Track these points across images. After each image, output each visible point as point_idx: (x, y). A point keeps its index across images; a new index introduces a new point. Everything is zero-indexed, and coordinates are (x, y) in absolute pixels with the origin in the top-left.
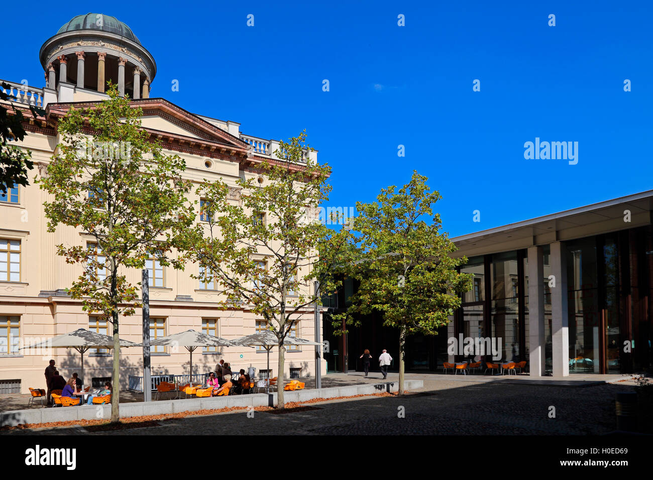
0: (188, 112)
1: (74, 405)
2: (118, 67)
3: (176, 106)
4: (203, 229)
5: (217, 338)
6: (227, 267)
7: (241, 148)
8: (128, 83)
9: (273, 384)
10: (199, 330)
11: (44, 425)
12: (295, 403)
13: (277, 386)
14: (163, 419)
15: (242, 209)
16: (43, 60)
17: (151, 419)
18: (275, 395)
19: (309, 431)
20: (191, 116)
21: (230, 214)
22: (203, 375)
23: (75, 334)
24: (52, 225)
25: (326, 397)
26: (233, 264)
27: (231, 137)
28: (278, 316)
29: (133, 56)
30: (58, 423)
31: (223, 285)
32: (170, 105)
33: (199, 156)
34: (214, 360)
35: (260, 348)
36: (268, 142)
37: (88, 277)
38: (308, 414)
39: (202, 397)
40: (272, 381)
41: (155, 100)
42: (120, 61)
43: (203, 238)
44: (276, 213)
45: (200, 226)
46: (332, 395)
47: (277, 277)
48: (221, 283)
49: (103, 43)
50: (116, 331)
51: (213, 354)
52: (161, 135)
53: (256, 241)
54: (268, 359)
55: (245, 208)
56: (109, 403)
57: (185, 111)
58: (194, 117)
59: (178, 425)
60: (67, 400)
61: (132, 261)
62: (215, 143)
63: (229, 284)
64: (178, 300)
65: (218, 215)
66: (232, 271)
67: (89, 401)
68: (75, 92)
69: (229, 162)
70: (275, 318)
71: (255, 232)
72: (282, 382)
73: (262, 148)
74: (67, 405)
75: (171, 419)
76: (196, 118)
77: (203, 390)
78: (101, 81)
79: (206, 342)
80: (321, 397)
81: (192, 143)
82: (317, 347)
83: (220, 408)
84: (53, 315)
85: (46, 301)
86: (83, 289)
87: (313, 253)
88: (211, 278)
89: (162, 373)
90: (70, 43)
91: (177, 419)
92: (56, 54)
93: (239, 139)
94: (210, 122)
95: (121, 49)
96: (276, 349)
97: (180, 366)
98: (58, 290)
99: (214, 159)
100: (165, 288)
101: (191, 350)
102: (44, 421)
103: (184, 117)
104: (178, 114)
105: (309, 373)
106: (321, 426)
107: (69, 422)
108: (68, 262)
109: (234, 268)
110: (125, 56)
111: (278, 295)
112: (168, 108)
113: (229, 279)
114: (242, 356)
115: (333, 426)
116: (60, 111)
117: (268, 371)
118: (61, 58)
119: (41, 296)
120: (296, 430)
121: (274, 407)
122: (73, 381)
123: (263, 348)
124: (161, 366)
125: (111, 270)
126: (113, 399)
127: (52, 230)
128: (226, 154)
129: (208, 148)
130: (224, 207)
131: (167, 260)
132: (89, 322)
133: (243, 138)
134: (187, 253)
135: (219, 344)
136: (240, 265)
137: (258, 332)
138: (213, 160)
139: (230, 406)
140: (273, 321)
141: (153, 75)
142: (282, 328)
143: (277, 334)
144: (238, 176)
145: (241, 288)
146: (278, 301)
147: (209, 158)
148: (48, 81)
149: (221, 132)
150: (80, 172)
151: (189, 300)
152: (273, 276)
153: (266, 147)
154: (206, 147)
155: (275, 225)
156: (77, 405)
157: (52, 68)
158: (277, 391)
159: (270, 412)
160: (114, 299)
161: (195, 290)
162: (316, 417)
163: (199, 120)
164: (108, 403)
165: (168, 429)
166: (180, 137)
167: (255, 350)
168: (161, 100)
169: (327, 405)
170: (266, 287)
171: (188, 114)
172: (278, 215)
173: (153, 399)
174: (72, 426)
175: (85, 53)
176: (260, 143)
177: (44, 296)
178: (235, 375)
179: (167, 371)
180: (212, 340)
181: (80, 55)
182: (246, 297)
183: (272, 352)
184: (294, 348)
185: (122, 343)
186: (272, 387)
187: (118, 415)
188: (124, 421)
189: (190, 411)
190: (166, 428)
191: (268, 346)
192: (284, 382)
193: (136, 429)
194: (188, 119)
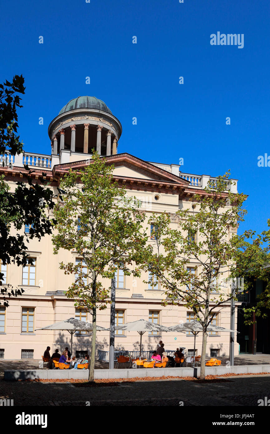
0: (143, 161)
1: (66, 369)
2: (96, 132)
3: (135, 157)
4: (153, 248)
5: (159, 325)
6: (169, 275)
7: (180, 184)
8: (103, 142)
9: (197, 360)
10: (147, 319)
11: (49, 380)
12: (213, 376)
13: (200, 362)
14: (121, 381)
15: (180, 232)
16: (50, 134)
17: (113, 381)
18: (199, 369)
19: (222, 397)
20: (146, 164)
21: (172, 236)
22: (148, 352)
23: (68, 321)
24: (56, 249)
25: (237, 373)
26: (173, 272)
27: (173, 176)
28: (204, 310)
29: (107, 123)
30: (57, 380)
31: (165, 288)
32: (132, 157)
33: (151, 192)
34: (156, 341)
35: (189, 333)
36: (200, 177)
37: (77, 283)
38: (222, 385)
39: (148, 368)
40: (197, 359)
41: (122, 155)
42: (98, 128)
43: (152, 254)
44: (204, 233)
45: (150, 246)
46: (242, 371)
47: (204, 281)
48: (164, 286)
49: (87, 117)
50: (94, 320)
51: (155, 337)
52: (125, 180)
53: (189, 256)
54: (195, 342)
55: (182, 231)
56: (88, 368)
57: (142, 160)
58: (148, 164)
59: (131, 387)
60: (63, 365)
61: (107, 274)
62: (162, 182)
63: (170, 287)
64: (133, 297)
65: (163, 237)
66: (172, 277)
67: (75, 367)
68: (70, 155)
69: (171, 195)
70: (201, 311)
71: (189, 249)
72: (204, 359)
73: (196, 182)
74: (62, 368)
75: (126, 382)
76: (149, 165)
77: (148, 363)
78: (86, 143)
79: (152, 328)
80: (233, 372)
81: (146, 183)
82: (231, 334)
83: (159, 377)
84: (54, 307)
85: (50, 298)
86: (75, 291)
87: (232, 262)
88: (157, 283)
89: (120, 349)
90: (67, 120)
91: (130, 382)
92: (59, 129)
93: (179, 177)
94: (159, 167)
95: (99, 119)
96: (201, 334)
97: (132, 344)
98: (57, 291)
99: (161, 193)
100: (125, 289)
101: (141, 334)
102: (49, 378)
103: (141, 165)
104: (137, 163)
105: (225, 353)
106: (232, 395)
107: (63, 380)
108: (65, 273)
109: (173, 275)
110: (102, 123)
111: (204, 295)
112: (130, 160)
113: (169, 283)
114: (176, 339)
115: (240, 396)
116: (62, 170)
117: (195, 350)
118: (61, 131)
119: (47, 295)
120: (212, 396)
121: (197, 378)
122: (66, 352)
123: (191, 333)
124: (119, 344)
125: (92, 279)
126: (91, 366)
127: (56, 253)
128: (170, 189)
129: (157, 185)
130: (167, 231)
131: (129, 271)
132: (76, 312)
133: (182, 176)
134: (142, 266)
135: (160, 330)
136: (178, 273)
137: (188, 322)
138: (160, 195)
139: (166, 375)
140: (200, 313)
141: (120, 134)
142: (206, 318)
143: (202, 323)
144: (178, 205)
145: (178, 289)
146: (204, 299)
147: (158, 193)
148: (53, 147)
149: (166, 173)
150: (75, 214)
151: (141, 298)
152: (201, 280)
153: (199, 181)
154: (156, 185)
155: (204, 242)
156: (68, 369)
157: (56, 138)
158: (200, 366)
159: (194, 381)
160: (94, 299)
161: (145, 290)
162: (228, 388)
163: (151, 166)
164: (86, 369)
165: (124, 389)
166: (138, 180)
167: (185, 334)
168: (126, 154)
169: (238, 379)
170: (195, 288)
171: (144, 163)
172: (206, 235)
173: (115, 367)
174: (65, 383)
175: (76, 125)
176: (195, 178)
177: (49, 295)
178: (170, 352)
179: (123, 348)
180: (156, 327)
181: (73, 127)
182: (181, 296)
183: (198, 336)
184: (214, 333)
185: (97, 328)
186: (197, 362)
187: (93, 377)
188: (96, 381)
189: (139, 377)
190: (123, 388)
191: (195, 332)
192: (206, 359)
193: (104, 387)
194: (144, 166)
